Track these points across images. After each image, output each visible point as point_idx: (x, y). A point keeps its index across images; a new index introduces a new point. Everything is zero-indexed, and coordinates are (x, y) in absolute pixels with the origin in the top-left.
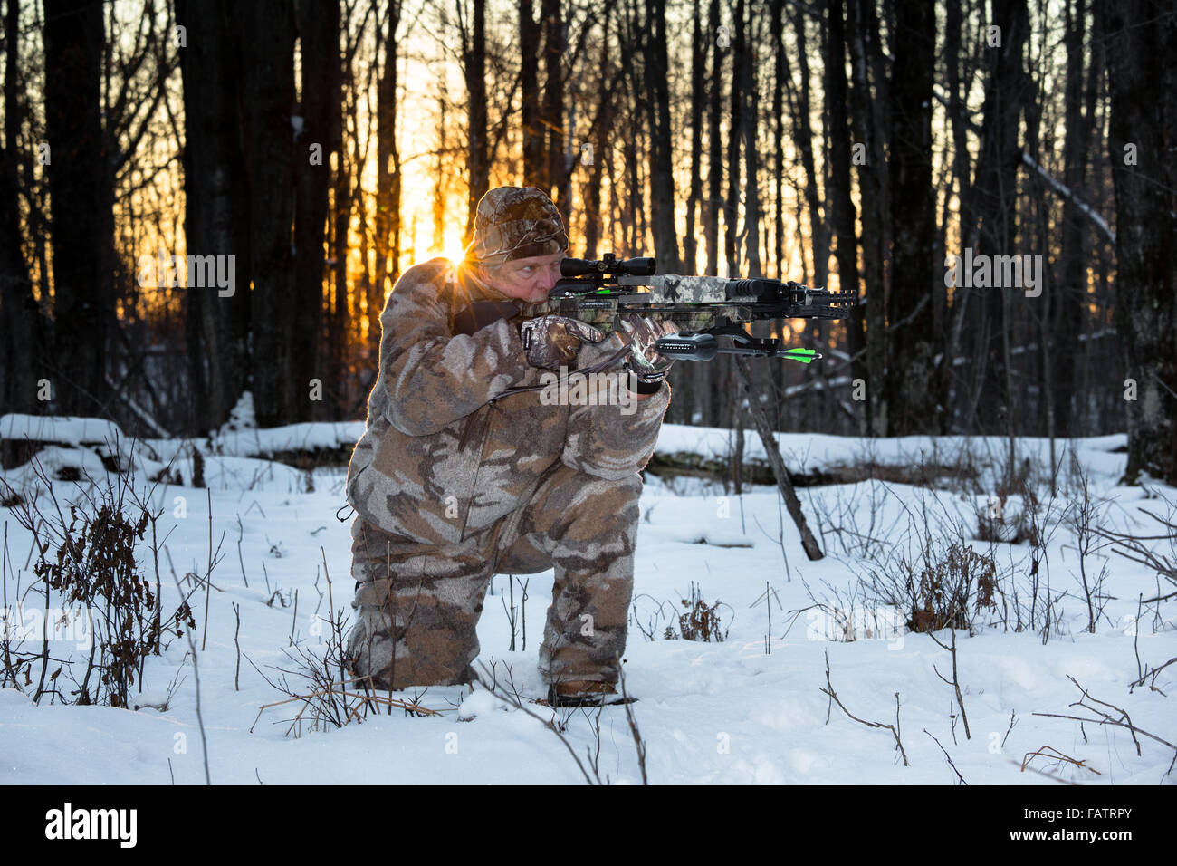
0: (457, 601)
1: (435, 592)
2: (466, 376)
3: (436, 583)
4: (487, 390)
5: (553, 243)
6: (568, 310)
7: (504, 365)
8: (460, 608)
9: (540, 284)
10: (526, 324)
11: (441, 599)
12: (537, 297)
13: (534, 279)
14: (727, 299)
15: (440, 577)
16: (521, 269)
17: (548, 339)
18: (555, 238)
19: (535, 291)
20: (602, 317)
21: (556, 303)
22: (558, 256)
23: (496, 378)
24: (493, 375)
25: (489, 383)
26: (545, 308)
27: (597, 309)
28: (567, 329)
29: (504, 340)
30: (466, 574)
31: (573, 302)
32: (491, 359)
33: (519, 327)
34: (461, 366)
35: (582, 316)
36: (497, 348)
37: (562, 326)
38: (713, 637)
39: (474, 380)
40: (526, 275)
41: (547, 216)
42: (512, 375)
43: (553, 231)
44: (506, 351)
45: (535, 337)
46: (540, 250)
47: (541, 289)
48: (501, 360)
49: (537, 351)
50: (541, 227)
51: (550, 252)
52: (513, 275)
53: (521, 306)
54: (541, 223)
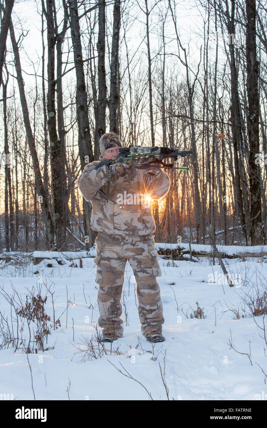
0: (115, 266)
1: (110, 263)
2: (95, 179)
3: (111, 260)
4: (102, 182)
5: (115, 144)
6: (121, 161)
7: (105, 176)
8: (116, 268)
9: (114, 155)
10: (111, 165)
11: (111, 265)
13: (112, 154)
14: (151, 152)
15: (111, 259)
16: (109, 152)
17: (115, 169)
19: (113, 157)
20: (129, 162)
21: (118, 159)
22: (117, 147)
23: (103, 179)
24: (102, 179)
25: (102, 180)
26: (116, 161)
27: (127, 160)
28: (120, 166)
29: (105, 170)
31: (122, 159)
32: (101, 174)
33: (109, 167)
34: (94, 177)
35: (124, 162)
36: (103, 172)
37: (119, 165)
38: (202, 317)
39: (98, 180)
40: (110, 153)
41: (113, 138)
42: (107, 178)
43: (115, 141)
44: (105, 172)
45: (113, 168)
46: (111, 146)
47: (114, 156)
48: (104, 175)
49: (113, 172)
50: (111, 140)
51: (114, 146)
52: (107, 154)
53: (111, 161)
54: (111, 139)
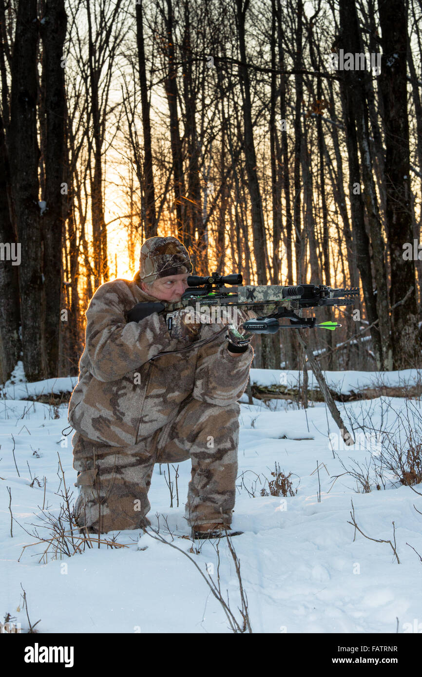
0: (136, 480)
1: (123, 476)
2: (135, 346)
3: (123, 470)
4: (148, 354)
5: (183, 267)
7: (157, 339)
8: (138, 484)
9: (177, 292)
10: (169, 315)
11: (127, 479)
12: (175, 299)
13: (173, 289)
14: (283, 298)
15: (124, 467)
16: (165, 283)
17: (182, 324)
18: (185, 265)
19: (175, 296)
23: (153, 347)
24: (150, 345)
25: (148, 350)
26: (179, 305)
27: (209, 305)
29: (157, 325)
30: (140, 464)
32: (149, 335)
33: (165, 317)
34: (132, 340)
36: (153, 330)
38: (288, 493)
39: (140, 348)
40: (168, 287)
41: (179, 252)
42: (162, 345)
43: (183, 260)
44: (158, 331)
45: (174, 323)
46: (175, 271)
47: (177, 294)
48: (155, 336)
49: (176, 331)
50: (176, 258)
51: (182, 273)
52: (161, 287)
53: (166, 304)
54: (176, 256)
